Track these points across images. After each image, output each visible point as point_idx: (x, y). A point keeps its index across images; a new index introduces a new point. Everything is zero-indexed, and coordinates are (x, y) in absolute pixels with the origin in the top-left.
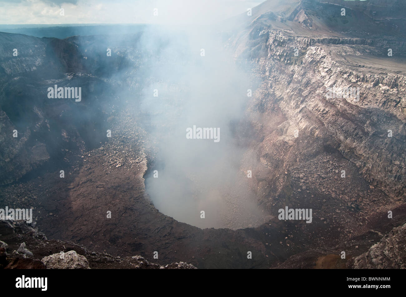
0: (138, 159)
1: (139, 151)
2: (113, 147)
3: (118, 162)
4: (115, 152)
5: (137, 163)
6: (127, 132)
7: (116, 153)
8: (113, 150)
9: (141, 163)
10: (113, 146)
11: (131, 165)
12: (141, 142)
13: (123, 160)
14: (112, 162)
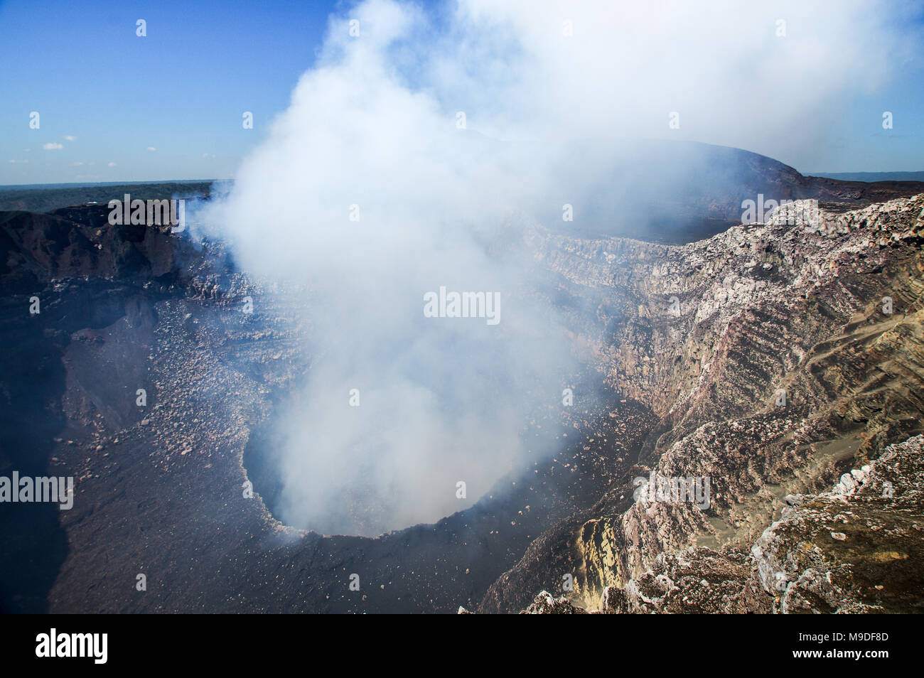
0: (229, 429)
1: (229, 413)
2: (172, 414)
3: (185, 444)
4: (176, 424)
5: (227, 437)
6: (201, 380)
7: (180, 426)
8: (171, 420)
9: (236, 436)
10: (170, 412)
11: (215, 445)
12: (232, 394)
13: (195, 439)
14: (171, 447)
